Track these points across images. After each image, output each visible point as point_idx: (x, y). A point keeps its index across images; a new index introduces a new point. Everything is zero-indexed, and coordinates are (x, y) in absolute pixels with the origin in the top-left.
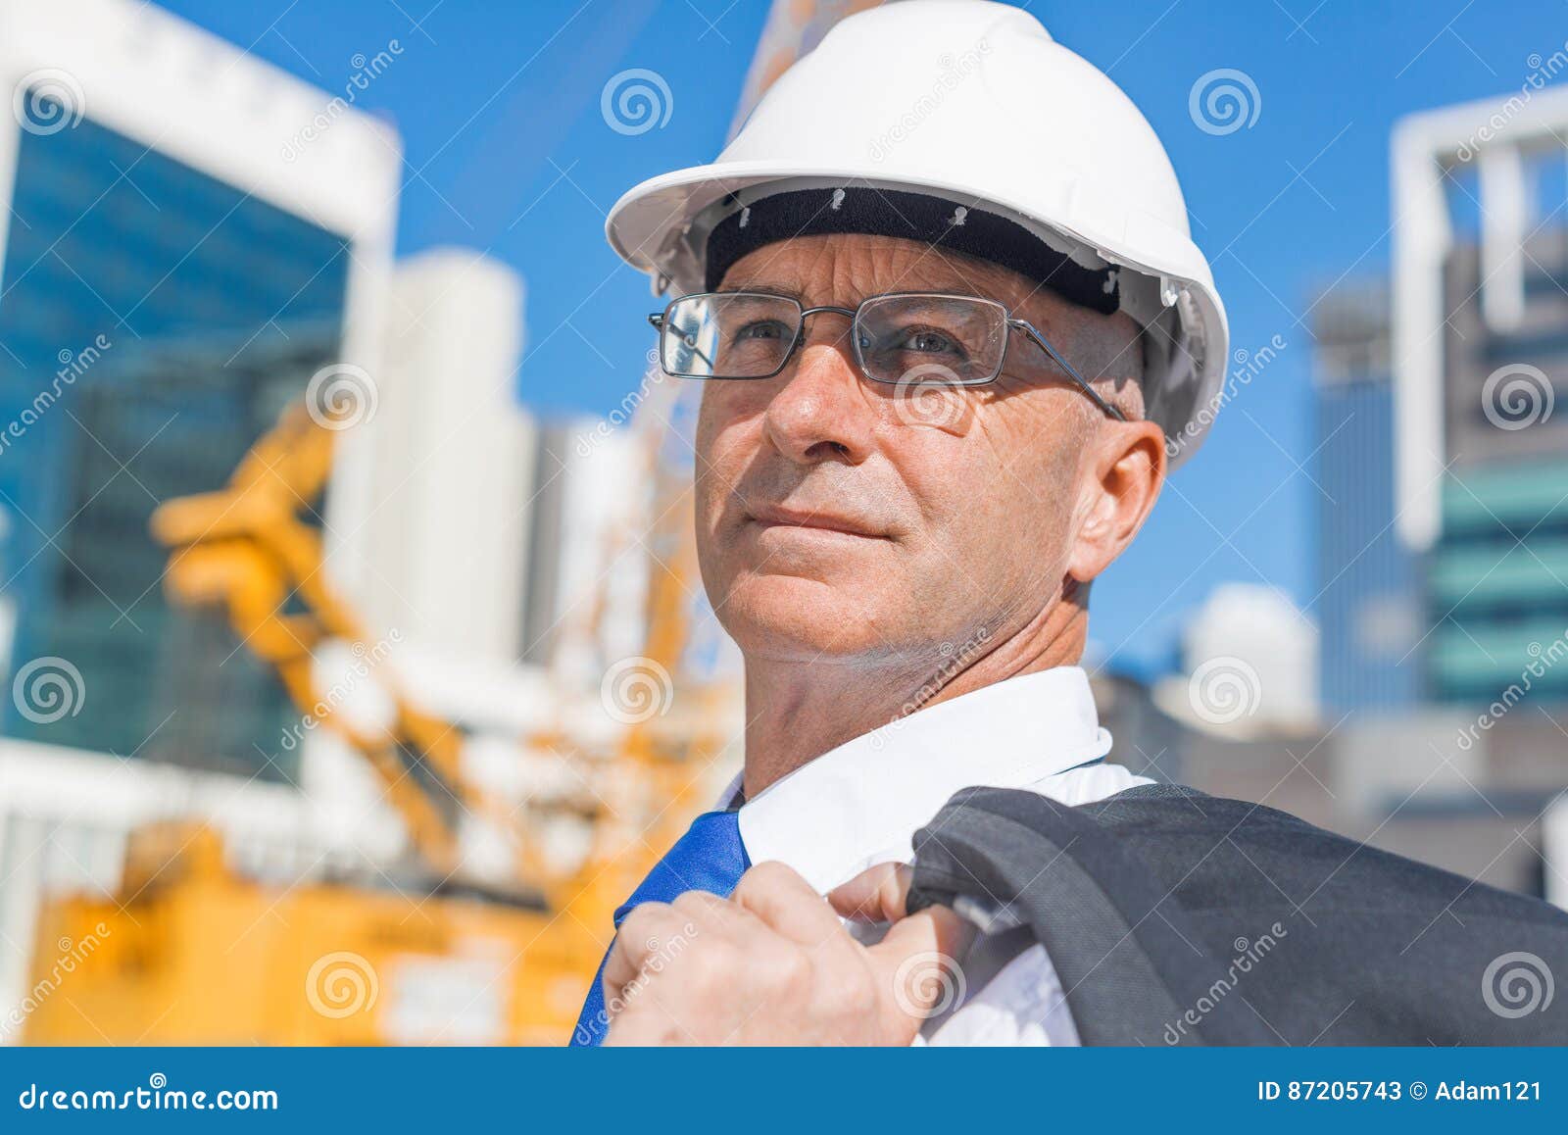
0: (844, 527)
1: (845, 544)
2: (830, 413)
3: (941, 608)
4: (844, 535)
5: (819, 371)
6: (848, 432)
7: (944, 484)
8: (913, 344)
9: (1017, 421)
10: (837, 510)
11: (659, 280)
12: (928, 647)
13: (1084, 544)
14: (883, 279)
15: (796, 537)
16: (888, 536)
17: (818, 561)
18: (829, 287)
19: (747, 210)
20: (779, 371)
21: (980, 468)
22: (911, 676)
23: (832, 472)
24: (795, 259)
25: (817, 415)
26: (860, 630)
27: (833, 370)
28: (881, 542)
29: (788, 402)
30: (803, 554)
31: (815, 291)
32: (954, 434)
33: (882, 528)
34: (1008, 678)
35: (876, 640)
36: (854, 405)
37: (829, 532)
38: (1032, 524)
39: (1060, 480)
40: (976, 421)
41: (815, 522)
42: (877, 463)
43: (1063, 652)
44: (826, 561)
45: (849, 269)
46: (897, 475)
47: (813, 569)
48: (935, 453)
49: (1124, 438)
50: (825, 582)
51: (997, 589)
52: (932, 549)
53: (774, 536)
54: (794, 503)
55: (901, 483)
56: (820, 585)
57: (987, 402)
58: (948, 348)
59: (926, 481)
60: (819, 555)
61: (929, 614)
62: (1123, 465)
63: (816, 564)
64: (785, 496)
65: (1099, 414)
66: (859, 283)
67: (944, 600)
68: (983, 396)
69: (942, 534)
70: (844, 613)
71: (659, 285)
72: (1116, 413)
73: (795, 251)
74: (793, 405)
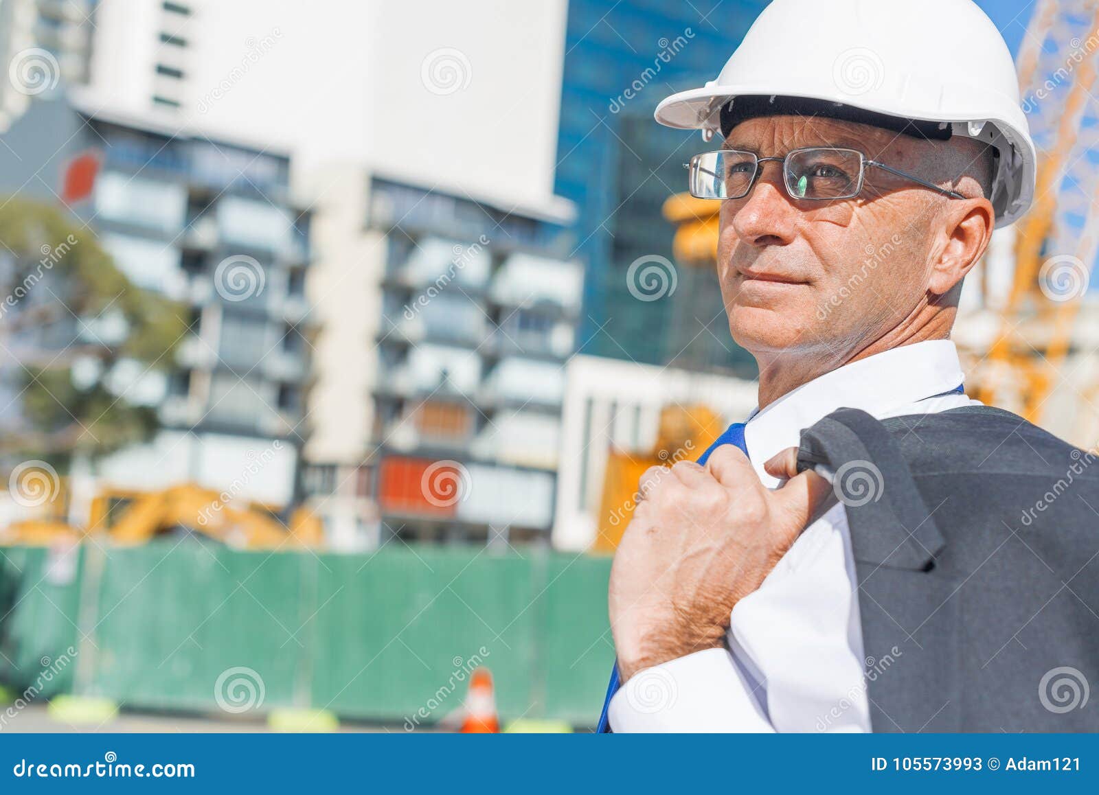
0: (782, 280)
1: (783, 289)
2: (767, 220)
3: (839, 319)
4: (782, 284)
5: (762, 196)
6: (779, 229)
7: (835, 252)
8: (819, 173)
9: (881, 212)
10: (776, 271)
11: (707, 132)
12: (835, 340)
13: (939, 273)
14: (799, 140)
15: (756, 287)
16: (807, 282)
17: (769, 299)
18: (772, 145)
19: (733, 101)
20: (746, 195)
21: (857, 241)
22: (831, 355)
23: (773, 251)
24: (755, 129)
25: (757, 222)
26: (792, 335)
27: (771, 195)
28: (803, 286)
29: (742, 216)
30: (759, 296)
31: (765, 148)
32: (841, 225)
33: (802, 278)
34: (896, 347)
35: (803, 339)
36: (784, 212)
37: (774, 283)
38: (895, 268)
39: (915, 240)
40: (854, 214)
41: (766, 277)
42: (799, 244)
43: (928, 333)
44: (772, 299)
45: (781, 135)
46: (810, 248)
47: (766, 303)
48: (829, 235)
49: (963, 209)
50: (773, 310)
51: (874, 306)
52: (831, 290)
53: (747, 285)
54: (755, 268)
55: (812, 253)
56: (770, 312)
57: (861, 206)
58: (837, 175)
59: (824, 251)
60: (768, 296)
61: (832, 323)
62: (965, 224)
63: (766, 301)
64: (750, 264)
65: (944, 198)
66: (786, 143)
67: (840, 315)
68: (860, 201)
69: (836, 280)
70: (783, 327)
71: (707, 134)
72: (957, 195)
73: (755, 125)
74: (745, 217)
